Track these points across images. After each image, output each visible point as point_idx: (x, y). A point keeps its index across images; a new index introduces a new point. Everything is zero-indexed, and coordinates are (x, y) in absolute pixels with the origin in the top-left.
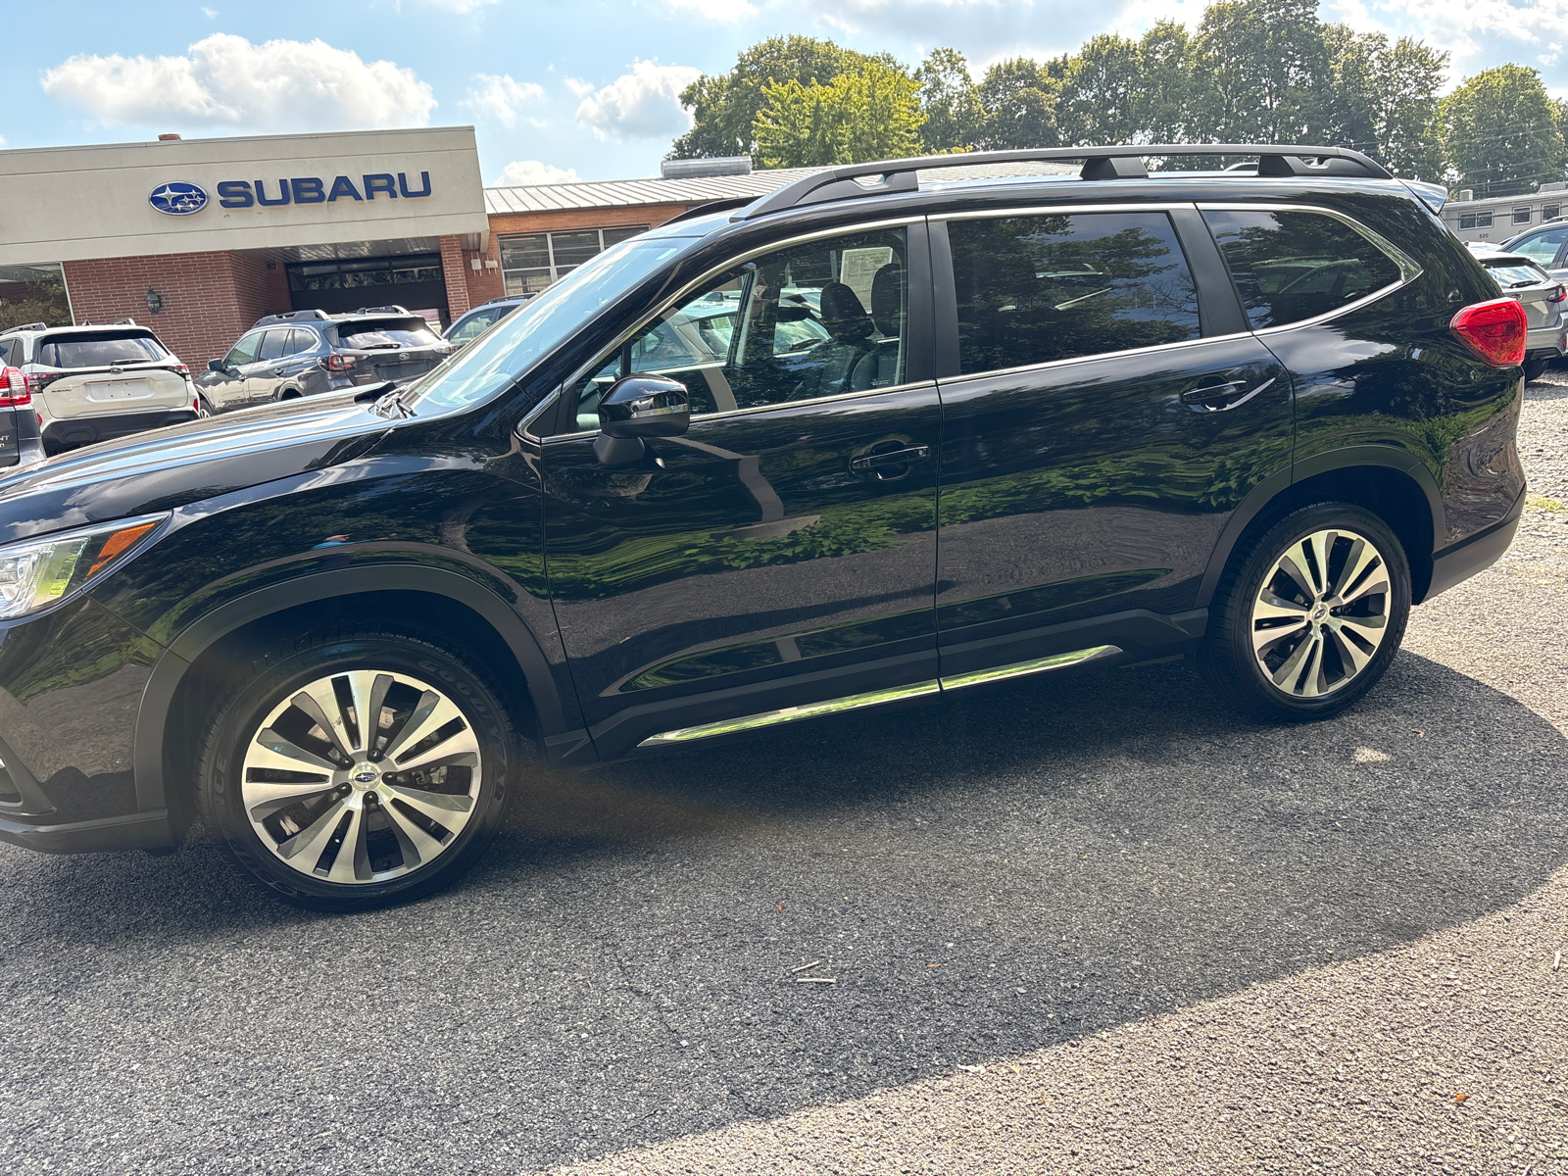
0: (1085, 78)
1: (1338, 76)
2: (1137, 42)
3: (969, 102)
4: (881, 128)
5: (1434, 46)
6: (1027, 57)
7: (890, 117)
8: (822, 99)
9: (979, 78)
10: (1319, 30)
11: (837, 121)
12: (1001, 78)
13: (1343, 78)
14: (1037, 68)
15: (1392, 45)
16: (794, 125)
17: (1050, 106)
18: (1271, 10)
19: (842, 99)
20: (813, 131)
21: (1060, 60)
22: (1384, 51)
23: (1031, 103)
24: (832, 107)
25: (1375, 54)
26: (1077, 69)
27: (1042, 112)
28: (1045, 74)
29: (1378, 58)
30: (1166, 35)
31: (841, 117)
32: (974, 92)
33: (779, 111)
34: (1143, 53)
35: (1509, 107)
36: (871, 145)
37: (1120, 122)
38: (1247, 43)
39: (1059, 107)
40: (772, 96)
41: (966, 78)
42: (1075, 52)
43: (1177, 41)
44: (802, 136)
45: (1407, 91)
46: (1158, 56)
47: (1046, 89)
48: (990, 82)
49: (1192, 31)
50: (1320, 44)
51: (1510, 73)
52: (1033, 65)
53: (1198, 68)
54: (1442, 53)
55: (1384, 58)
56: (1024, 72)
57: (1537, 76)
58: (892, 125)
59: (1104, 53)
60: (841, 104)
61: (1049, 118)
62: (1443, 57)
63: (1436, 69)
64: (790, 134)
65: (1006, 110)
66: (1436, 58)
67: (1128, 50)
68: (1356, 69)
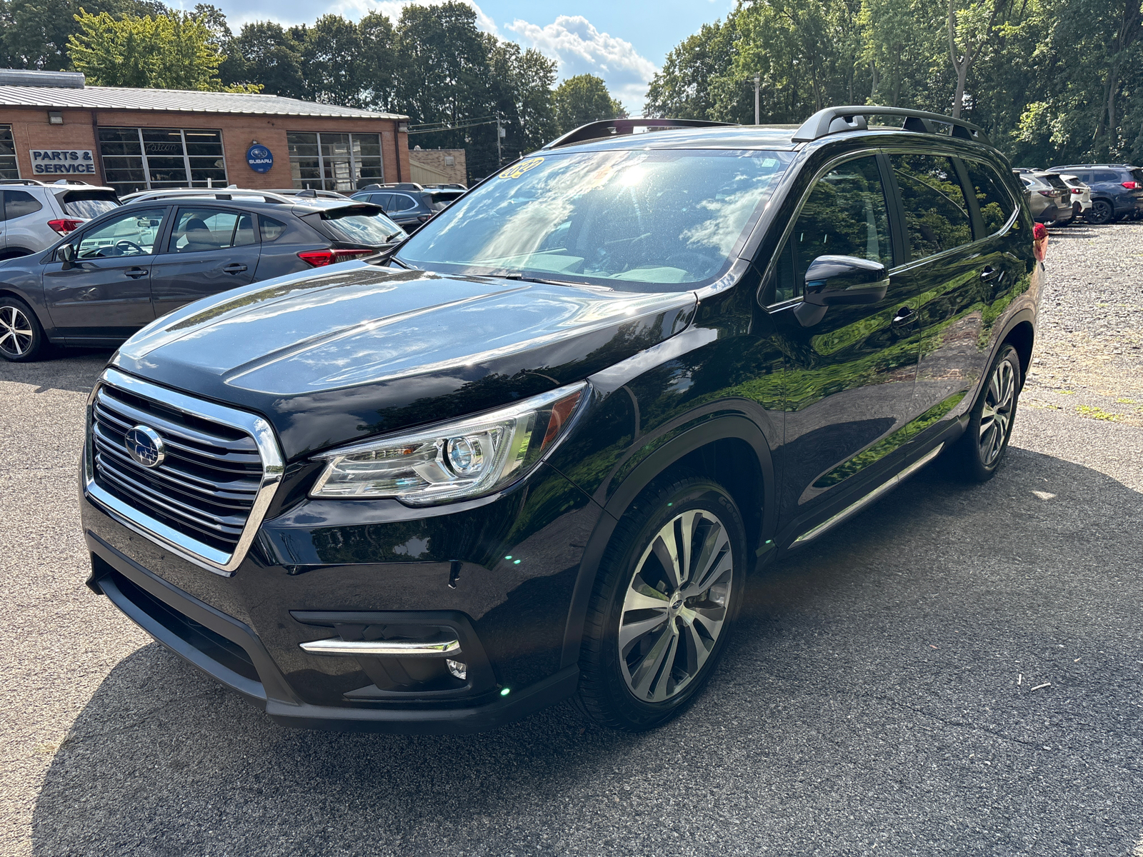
0: (322, 45)
1: (492, 69)
2: (357, 24)
3: (232, 50)
4: (187, 63)
5: (550, 57)
6: (275, 22)
7: (194, 54)
8: (135, 31)
9: (237, 33)
10: (477, 35)
11: (148, 52)
12: (254, 34)
13: (496, 70)
14: (284, 32)
15: (523, 53)
16: (108, 51)
17: (297, 62)
18: (446, 17)
19: (152, 35)
20: (127, 58)
21: (300, 28)
22: (520, 56)
23: (282, 58)
24: (143, 40)
25: (514, 57)
26: (315, 37)
27: (290, 66)
28: (290, 37)
29: (516, 60)
30: (375, 21)
31: (151, 49)
32: (234, 42)
33: (93, 37)
34: (363, 34)
35: (590, 102)
36: (178, 76)
37: (349, 81)
38: (432, 37)
39: (304, 64)
40: (85, 24)
41: (227, 31)
42: (311, 25)
43: (385, 28)
44: (117, 61)
45: (533, 84)
46: (373, 38)
47: (292, 48)
48: (246, 37)
49: (395, 23)
50: (480, 45)
51: (589, 79)
52: (280, 29)
53: (401, 50)
54: (553, 61)
55: (519, 60)
56: (275, 33)
57: (604, 84)
58: (197, 61)
59: (334, 28)
60: (151, 38)
61: (297, 72)
62: (553, 65)
63: (551, 71)
64: (106, 58)
65: (262, 61)
66: (550, 64)
67: (350, 28)
68: (502, 66)
